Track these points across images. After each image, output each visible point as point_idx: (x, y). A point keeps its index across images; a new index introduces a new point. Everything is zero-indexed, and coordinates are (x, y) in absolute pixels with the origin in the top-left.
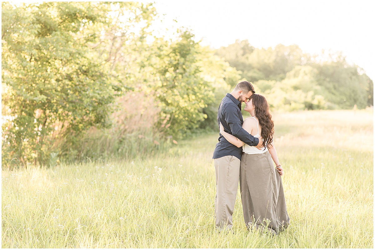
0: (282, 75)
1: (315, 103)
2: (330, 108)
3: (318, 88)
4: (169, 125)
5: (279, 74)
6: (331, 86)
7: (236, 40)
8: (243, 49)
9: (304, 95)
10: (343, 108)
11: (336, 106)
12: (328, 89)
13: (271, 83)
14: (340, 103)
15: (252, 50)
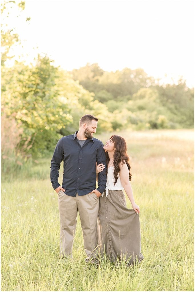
0: (128, 96)
1: (159, 122)
2: (173, 128)
3: (162, 109)
4: (31, 146)
5: (126, 95)
6: (172, 106)
7: (88, 64)
8: (93, 71)
9: (148, 115)
10: (184, 127)
11: (177, 125)
12: (170, 109)
13: (119, 104)
14: (181, 122)
15: (102, 74)
